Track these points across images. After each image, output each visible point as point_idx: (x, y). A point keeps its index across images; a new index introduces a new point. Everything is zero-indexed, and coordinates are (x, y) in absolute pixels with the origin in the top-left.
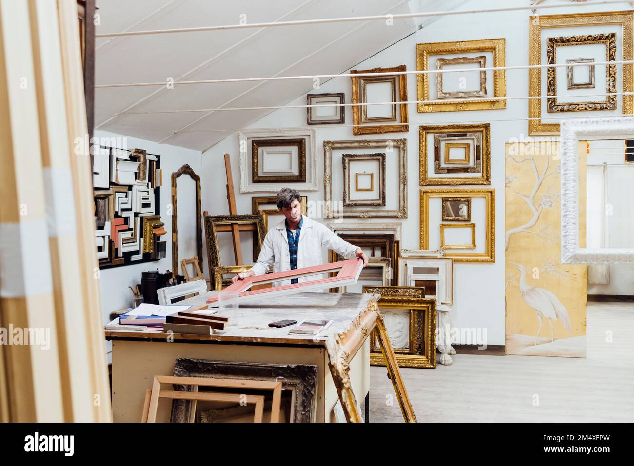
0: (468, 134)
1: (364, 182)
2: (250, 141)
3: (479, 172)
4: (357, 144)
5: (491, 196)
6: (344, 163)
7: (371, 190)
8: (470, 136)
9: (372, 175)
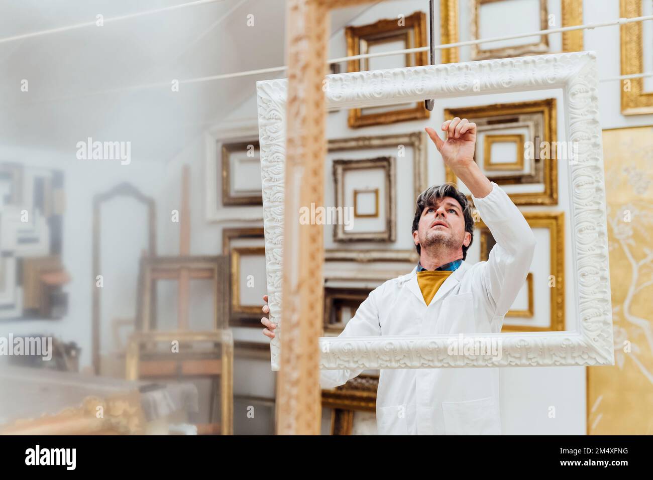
0: (521, 117)
1: (366, 204)
2: (220, 145)
3: (538, 182)
4: (353, 144)
5: (557, 225)
6: (335, 173)
7: (375, 215)
8: (525, 120)
9: (376, 192)
